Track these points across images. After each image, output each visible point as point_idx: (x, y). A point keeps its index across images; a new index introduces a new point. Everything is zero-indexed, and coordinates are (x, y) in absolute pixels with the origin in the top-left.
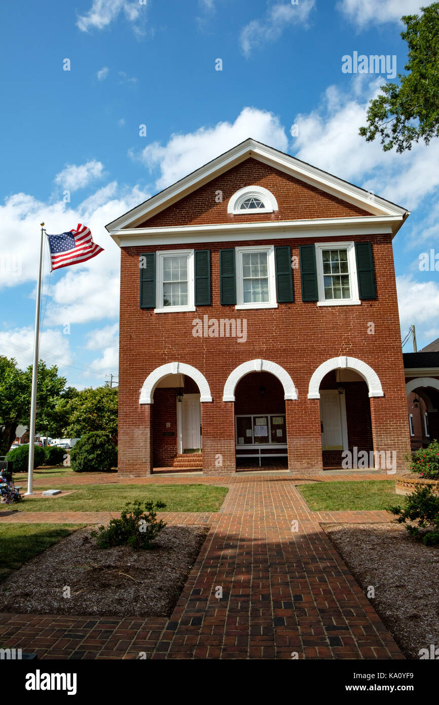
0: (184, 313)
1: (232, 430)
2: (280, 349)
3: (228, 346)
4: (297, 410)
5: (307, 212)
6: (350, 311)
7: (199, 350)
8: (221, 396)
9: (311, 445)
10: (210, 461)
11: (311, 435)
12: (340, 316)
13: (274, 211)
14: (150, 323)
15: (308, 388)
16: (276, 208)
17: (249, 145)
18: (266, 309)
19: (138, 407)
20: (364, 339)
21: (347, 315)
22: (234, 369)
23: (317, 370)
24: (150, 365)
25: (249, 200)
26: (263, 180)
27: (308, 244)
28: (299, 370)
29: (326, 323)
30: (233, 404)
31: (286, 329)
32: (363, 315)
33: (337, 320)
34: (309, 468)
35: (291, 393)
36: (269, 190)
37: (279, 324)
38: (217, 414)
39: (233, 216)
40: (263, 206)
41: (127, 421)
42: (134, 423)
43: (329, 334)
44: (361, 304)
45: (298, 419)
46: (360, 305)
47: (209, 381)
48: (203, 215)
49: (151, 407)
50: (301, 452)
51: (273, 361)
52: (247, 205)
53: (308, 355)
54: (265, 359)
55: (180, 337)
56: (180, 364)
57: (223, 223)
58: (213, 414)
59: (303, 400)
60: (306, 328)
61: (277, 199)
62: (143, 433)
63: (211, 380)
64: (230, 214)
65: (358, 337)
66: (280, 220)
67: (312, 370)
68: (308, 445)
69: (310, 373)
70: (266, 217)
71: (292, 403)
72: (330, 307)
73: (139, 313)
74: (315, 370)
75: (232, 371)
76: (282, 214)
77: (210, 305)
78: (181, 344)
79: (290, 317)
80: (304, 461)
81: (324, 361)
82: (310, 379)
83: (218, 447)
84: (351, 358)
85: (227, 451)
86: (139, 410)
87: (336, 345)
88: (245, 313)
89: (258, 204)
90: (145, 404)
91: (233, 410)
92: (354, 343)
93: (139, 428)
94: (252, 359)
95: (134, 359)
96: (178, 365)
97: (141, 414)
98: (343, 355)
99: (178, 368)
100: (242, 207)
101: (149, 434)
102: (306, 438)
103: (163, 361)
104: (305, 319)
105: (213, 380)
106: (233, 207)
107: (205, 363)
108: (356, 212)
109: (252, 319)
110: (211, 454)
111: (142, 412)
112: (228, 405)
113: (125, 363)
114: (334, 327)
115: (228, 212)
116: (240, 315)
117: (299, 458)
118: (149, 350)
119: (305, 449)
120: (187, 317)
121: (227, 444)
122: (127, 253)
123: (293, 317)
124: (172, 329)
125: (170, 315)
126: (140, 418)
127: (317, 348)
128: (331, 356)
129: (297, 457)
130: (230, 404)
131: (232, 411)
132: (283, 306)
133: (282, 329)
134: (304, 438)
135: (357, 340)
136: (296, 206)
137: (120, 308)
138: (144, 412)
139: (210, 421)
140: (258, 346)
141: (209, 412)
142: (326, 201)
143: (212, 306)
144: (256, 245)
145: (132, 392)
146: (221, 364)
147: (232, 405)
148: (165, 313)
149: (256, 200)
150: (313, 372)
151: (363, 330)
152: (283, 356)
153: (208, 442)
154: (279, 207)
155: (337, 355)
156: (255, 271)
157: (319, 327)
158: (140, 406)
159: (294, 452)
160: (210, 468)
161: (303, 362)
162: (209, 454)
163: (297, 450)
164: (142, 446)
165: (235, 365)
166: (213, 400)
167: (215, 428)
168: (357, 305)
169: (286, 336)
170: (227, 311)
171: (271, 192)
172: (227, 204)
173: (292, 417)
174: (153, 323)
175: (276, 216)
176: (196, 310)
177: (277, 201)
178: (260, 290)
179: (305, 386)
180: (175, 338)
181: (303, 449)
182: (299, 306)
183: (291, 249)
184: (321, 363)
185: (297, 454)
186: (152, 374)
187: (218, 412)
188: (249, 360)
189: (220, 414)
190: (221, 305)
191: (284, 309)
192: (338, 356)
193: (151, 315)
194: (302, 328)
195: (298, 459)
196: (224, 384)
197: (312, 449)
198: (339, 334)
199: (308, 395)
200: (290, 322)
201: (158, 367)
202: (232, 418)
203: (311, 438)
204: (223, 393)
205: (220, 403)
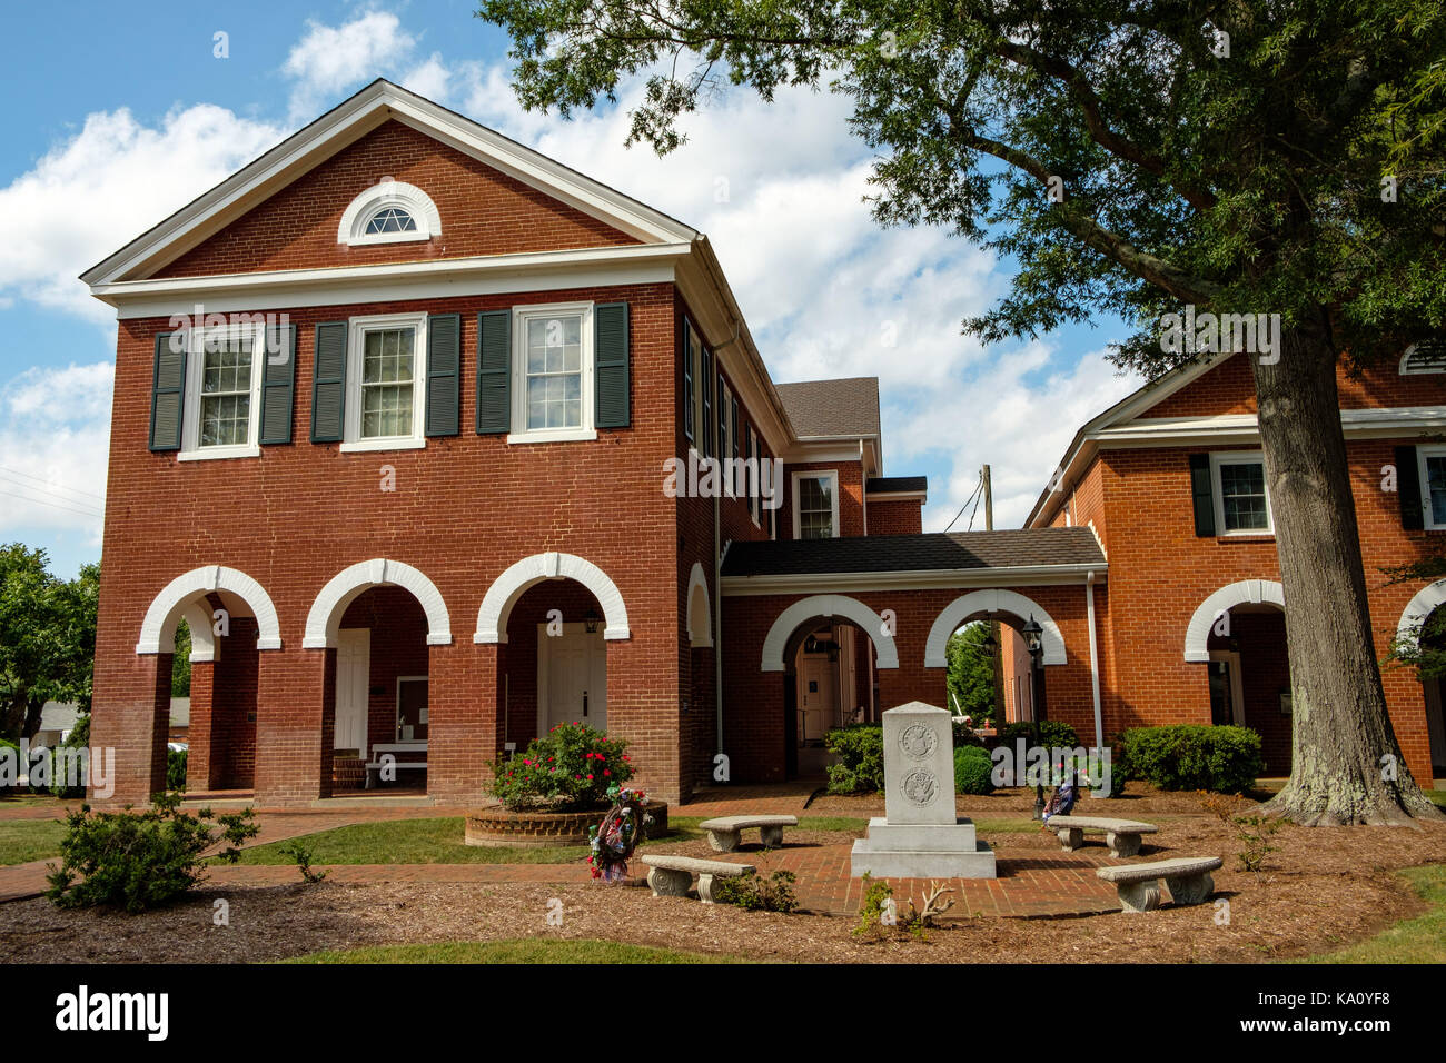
0: (238, 460)
1: (316, 709)
2: (423, 537)
3: (321, 532)
4: (450, 667)
5: (500, 237)
6: (574, 453)
7: (261, 539)
8: (299, 638)
9: (475, 741)
10: (270, 774)
11: (476, 721)
12: (552, 464)
13: (432, 237)
14: (169, 483)
15: (476, 621)
16: (437, 232)
17: (381, 92)
18: (402, 451)
19: (133, 662)
20: (599, 516)
21: (566, 463)
22: (331, 578)
23: (497, 581)
24: (162, 571)
25: (384, 213)
26: (415, 170)
27: (499, 309)
28: (461, 583)
29: (523, 480)
30: (323, 653)
31: (440, 493)
32: (600, 462)
33: (545, 474)
34: (467, 791)
35: (439, 631)
36: (424, 190)
37: (426, 484)
38: (289, 675)
39: (347, 250)
40: (412, 226)
41: (109, 690)
42: (124, 694)
43: (526, 504)
44: (598, 437)
45: (451, 686)
46: (595, 441)
47: (277, 605)
48: (288, 249)
49: (159, 660)
50: (452, 756)
51: (409, 563)
52: (379, 223)
53: (481, 549)
54: (394, 558)
55: (226, 512)
56: (223, 569)
57: (329, 265)
58: (282, 675)
59: (464, 646)
60: (481, 491)
61: (439, 211)
62: (140, 715)
63: (283, 603)
64: (341, 245)
65: (588, 511)
66: (446, 256)
67: (485, 581)
68: (468, 741)
69: (483, 588)
70: (414, 251)
71: (442, 652)
72: (533, 444)
73: (149, 462)
74: (492, 582)
75: (325, 583)
76: (449, 244)
77: (290, 444)
78: (228, 527)
79: (450, 469)
80: (459, 775)
81: (512, 563)
82: (481, 602)
83: (286, 744)
84: (569, 556)
85: (305, 754)
86: (136, 667)
87: (539, 528)
88: (360, 459)
89: (403, 221)
90: (147, 655)
91: (323, 667)
92: (578, 524)
93: (133, 704)
94: (367, 559)
95: (131, 559)
96: (218, 571)
97: (140, 675)
98: (553, 549)
99: (217, 578)
100: (370, 230)
101: (152, 717)
102: (465, 726)
103: (190, 563)
104: (480, 472)
105: (287, 603)
106: (350, 230)
107: (273, 567)
108: (603, 235)
109: (372, 473)
110: (273, 759)
111: (141, 670)
112: (313, 655)
113: (113, 569)
114: (540, 489)
115: (339, 242)
116: (350, 465)
117: (450, 769)
118: (164, 539)
119: (461, 751)
120: (243, 470)
121: (306, 739)
122: (131, 333)
123: (456, 469)
124: (212, 495)
125: (209, 465)
126: (136, 685)
127: (500, 534)
128: (528, 553)
129: (444, 767)
130: (317, 653)
131: (319, 670)
132: (437, 445)
133: (430, 494)
134: (460, 727)
135: (584, 516)
136: (479, 225)
137: (111, 450)
138: (145, 670)
139: (274, 691)
140: (382, 529)
141: (274, 671)
142: (540, 212)
143: (294, 444)
144: (391, 312)
145: (125, 629)
146: (305, 570)
147: (321, 656)
148: (198, 462)
149: (399, 212)
150: (489, 587)
151: (598, 496)
152: (431, 552)
153: (268, 735)
154: (443, 228)
155: (540, 550)
156: (390, 368)
157: (508, 490)
158: (137, 658)
159: (439, 757)
160: (270, 788)
161: (469, 564)
162: (268, 760)
163: (446, 752)
164: (137, 743)
165: (332, 572)
166: (283, 646)
167: (285, 705)
168: (589, 441)
169: (438, 508)
170: (322, 456)
171: (429, 194)
172: (338, 223)
173: (439, 683)
174: (174, 483)
175: (436, 247)
176: (262, 455)
177: (441, 215)
178: (396, 409)
179: (470, 616)
180: (217, 513)
181: (457, 751)
182: (470, 444)
183: (461, 320)
184: (505, 566)
185: (444, 762)
186: (165, 590)
187: (293, 670)
188: (360, 560)
189: (295, 675)
190: (313, 443)
191: (438, 450)
192: (543, 552)
193: (171, 465)
194: (470, 492)
195: (446, 772)
196: (308, 612)
197: (475, 751)
198: (547, 503)
199: (475, 635)
200: (450, 478)
201: (178, 575)
202: (319, 684)
203: (476, 726)
204: (304, 632)
205: (298, 651)
